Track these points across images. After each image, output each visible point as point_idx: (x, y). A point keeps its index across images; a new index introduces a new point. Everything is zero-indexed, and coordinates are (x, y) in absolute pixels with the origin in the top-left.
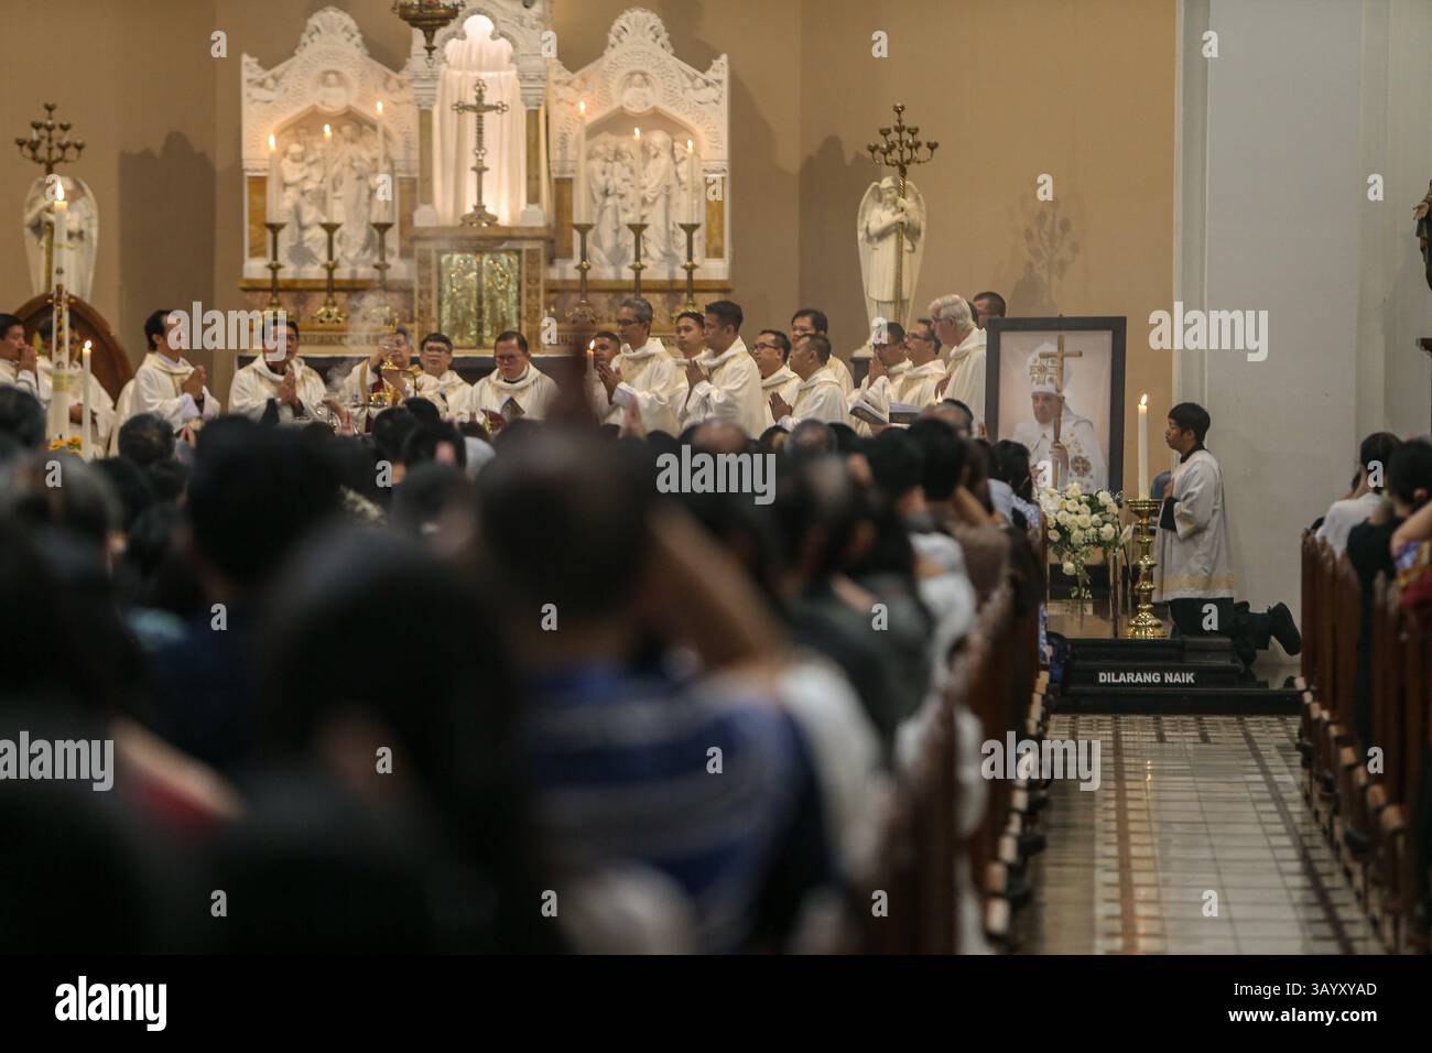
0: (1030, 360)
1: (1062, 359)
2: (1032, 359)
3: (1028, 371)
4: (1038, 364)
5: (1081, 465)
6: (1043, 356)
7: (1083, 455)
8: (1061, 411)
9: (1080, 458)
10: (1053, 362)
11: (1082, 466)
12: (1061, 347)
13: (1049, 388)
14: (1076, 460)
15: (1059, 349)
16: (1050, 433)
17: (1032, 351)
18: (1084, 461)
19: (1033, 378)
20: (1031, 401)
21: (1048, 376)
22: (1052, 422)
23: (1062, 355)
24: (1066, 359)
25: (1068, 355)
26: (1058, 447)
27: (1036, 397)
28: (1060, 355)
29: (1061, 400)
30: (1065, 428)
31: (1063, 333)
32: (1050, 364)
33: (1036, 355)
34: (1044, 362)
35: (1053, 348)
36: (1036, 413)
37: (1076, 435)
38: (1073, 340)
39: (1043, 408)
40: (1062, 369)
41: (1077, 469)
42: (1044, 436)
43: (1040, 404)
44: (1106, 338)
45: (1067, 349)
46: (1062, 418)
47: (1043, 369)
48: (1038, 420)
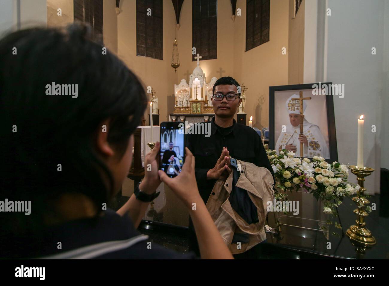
0: (287, 102)
1: (302, 100)
2: (288, 101)
3: (287, 105)
4: (291, 103)
5: (314, 145)
6: (293, 100)
7: (316, 140)
8: (303, 121)
9: (314, 142)
10: (298, 102)
11: (315, 145)
12: (301, 95)
13: (297, 112)
14: (312, 142)
15: (300, 97)
16: (298, 130)
17: (288, 98)
18: (316, 143)
19: (289, 108)
20: (289, 118)
21: (296, 107)
22: (299, 125)
23: (302, 99)
24: (304, 101)
25: (304, 99)
26: (302, 137)
27: (291, 116)
28: (301, 99)
29: (303, 117)
30: (306, 129)
31: (302, 90)
32: (296, 103)
33: (290, 99)
34: (294, 102)
35: (298, 96)
36: (291, 122)
37: (311, 132)
38: (306, 93)
39: (294, 120)
40: (302, 104)
41: (312, 147)
42: (295, 132)
43: (293, 119)
45: (304, 96)
46: (303, 124)
47: (293, 105)
48: (292, 125)
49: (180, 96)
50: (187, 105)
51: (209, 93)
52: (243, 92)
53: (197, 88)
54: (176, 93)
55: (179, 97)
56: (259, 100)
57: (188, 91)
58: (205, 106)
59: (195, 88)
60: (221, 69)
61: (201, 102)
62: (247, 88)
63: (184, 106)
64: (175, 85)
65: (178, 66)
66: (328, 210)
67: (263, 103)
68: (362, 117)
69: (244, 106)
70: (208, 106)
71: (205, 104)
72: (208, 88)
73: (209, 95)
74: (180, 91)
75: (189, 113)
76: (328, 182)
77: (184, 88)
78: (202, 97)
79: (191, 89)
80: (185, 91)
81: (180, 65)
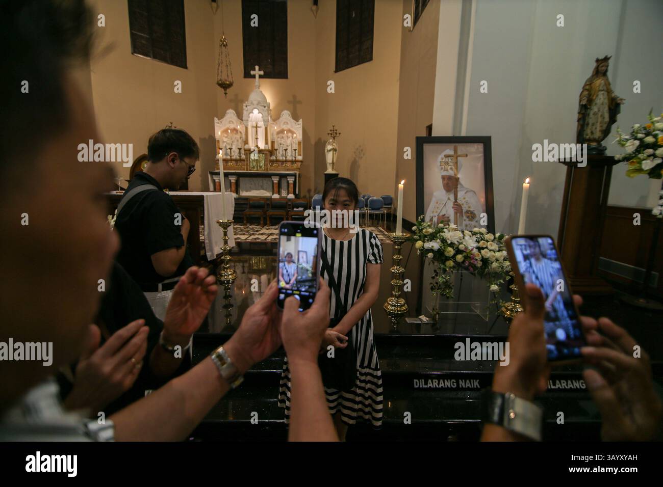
0: (439, 159)
1: (457, 158)
2: (441, 158)
3: (439, 164)
4: (444, 160)
5: (470, 215)
6: (447, 156)
7: (471, 209)
8: (457, 185)
9: (470, 211)
10: (452, 159)
11: (472, 216)
12: (456, 151)
13: (451, 173)
14: (467, 212)
15: (455, 153)
16: (452, 197)
17: (440, 154)
18: (472, 213)
19: (442, 168)
20: (440, 180)
21: (449, 167)
22: (453, 191)
23: (456, 156)
24: (459, 158)
25: (459, 156)
26: (457, 205)
27: (443, 178)
28: (455, 156)
29: (457, 180)
30: (460, 194)
31: (457, 144)
32: (450, 160)
33: (442, 155)
34: (447, 160)
35: (451, 152)
36: (444, 186)
37: (467, 199)
38: (462, 148)
39: (447, 184)
40: (457, 163)
41: (468, 217)
42: (449, 199)
43: (446, 182)
44: (480, 147)
45: (459, 153)
46: (458, 189)
47: (447, 163)
48: (445, 189)
49: (225, 140)
50: (240, 156)
51: (278, 138)
52: (334, 139)
53: (257, 127)
54: (218, 133)
55: (224, 142)
56: (355, 152)
57: (240, 132)
58: (272, 158)
59: (253, 127)
60: (294, 97)
61: (265, 152)
62: (340, 134)
63: (234, 158)
64: (216, 120)
65: (230, 85)
66: (494, 287)
67: (361, 158)
68: (527, 180)
69: (334, 161)
70: (277, 158)
71: (271, 156)
72: (275, 128)
73: (278, 141)
74: (226, 131)
75: (244, 170)
76: (493, 256)
77: (232, 126)
78: (267, 143)
79: (247, 128)
80: (235, 130)
81: (234, 85)
